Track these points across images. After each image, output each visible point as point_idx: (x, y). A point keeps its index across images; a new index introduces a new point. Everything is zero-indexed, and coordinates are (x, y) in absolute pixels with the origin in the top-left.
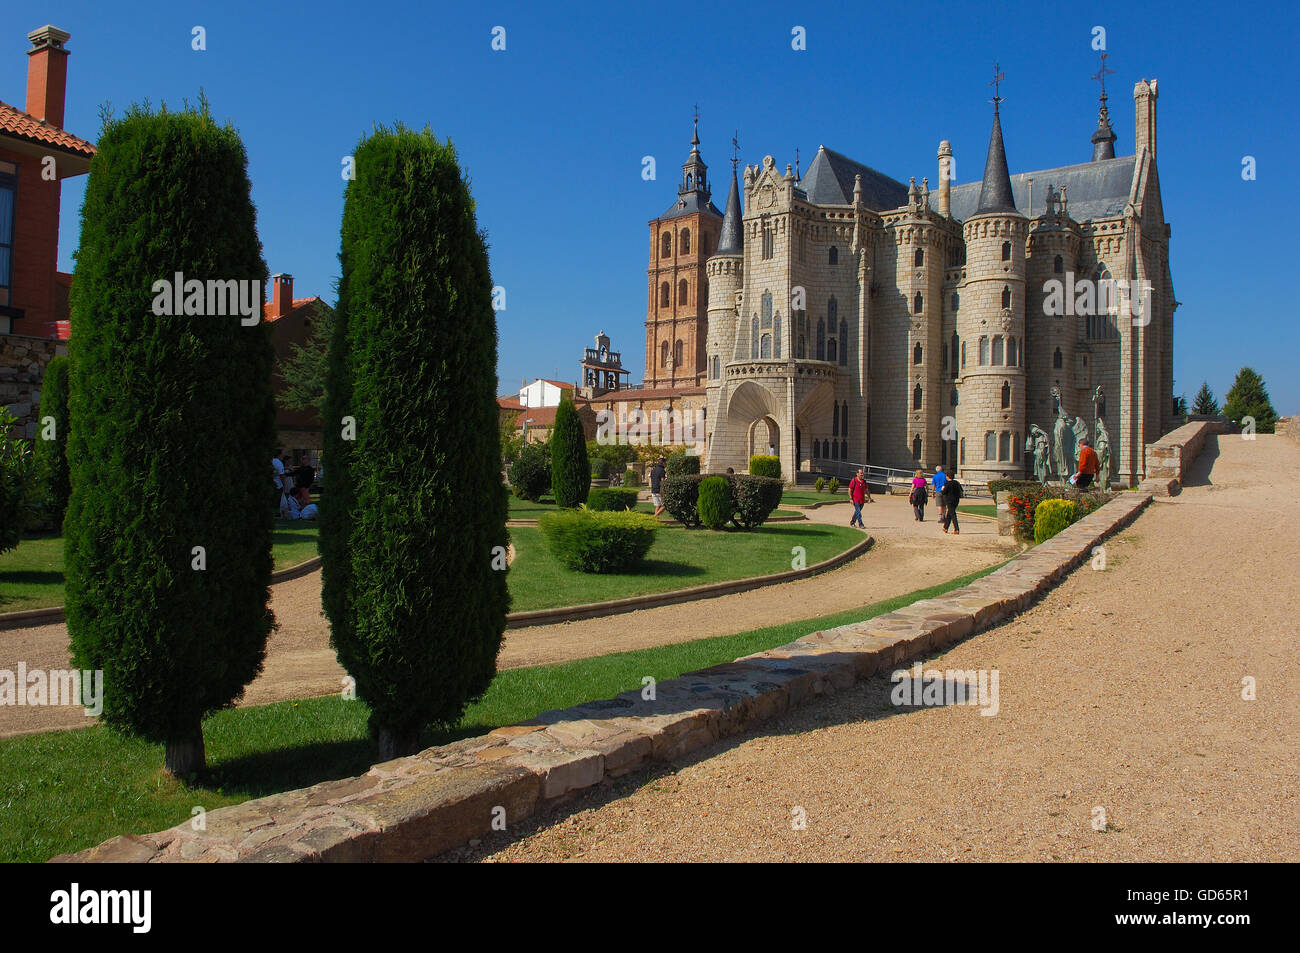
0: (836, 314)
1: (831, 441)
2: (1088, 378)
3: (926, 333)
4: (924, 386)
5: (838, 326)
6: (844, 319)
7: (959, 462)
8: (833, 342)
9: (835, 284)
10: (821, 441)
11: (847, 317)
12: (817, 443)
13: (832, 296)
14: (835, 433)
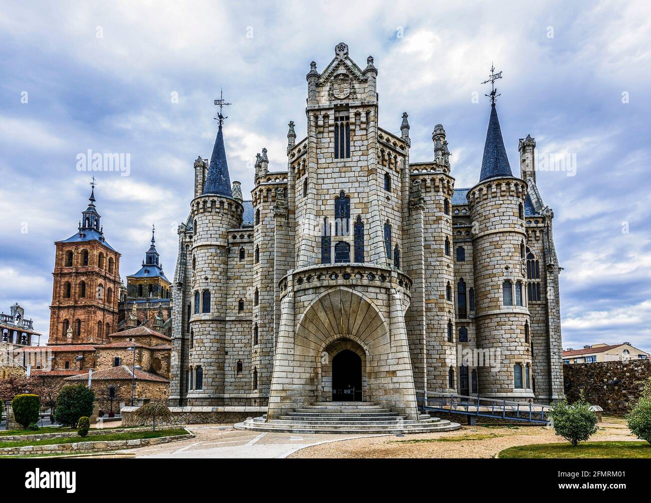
0: (391, 240)
3: (452, 274)
5: (392, 253)
6: (397, 247)
9: (390, 211)
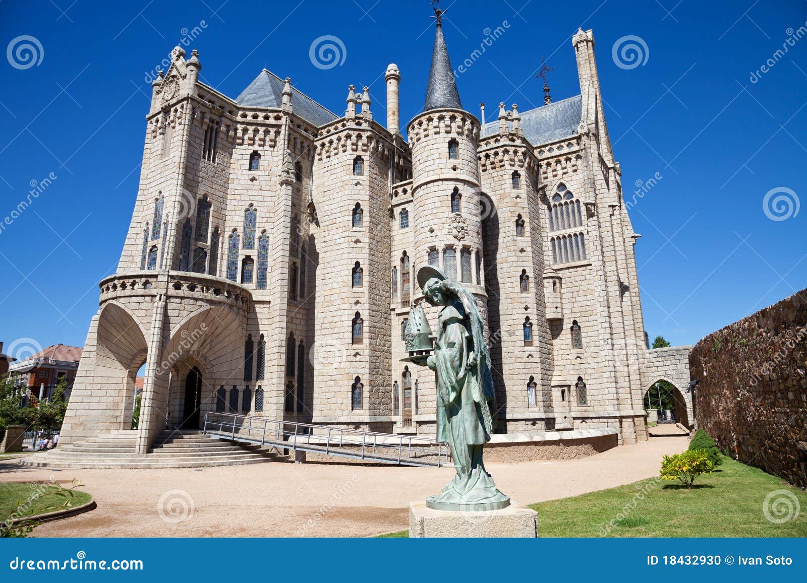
0: (254, 226)
1: (241, 388)
2: (559, 305)
3: (367, 251)
4: (365, 315)
5: (256, 241)
6: (264, 231)
7: (414, 412)
8: (248, 260)
9: (256, 193)
10: (228, 388)
11: (269, 231)
12: (222, 391)
13: (251, 205)
14: (248, 377)
